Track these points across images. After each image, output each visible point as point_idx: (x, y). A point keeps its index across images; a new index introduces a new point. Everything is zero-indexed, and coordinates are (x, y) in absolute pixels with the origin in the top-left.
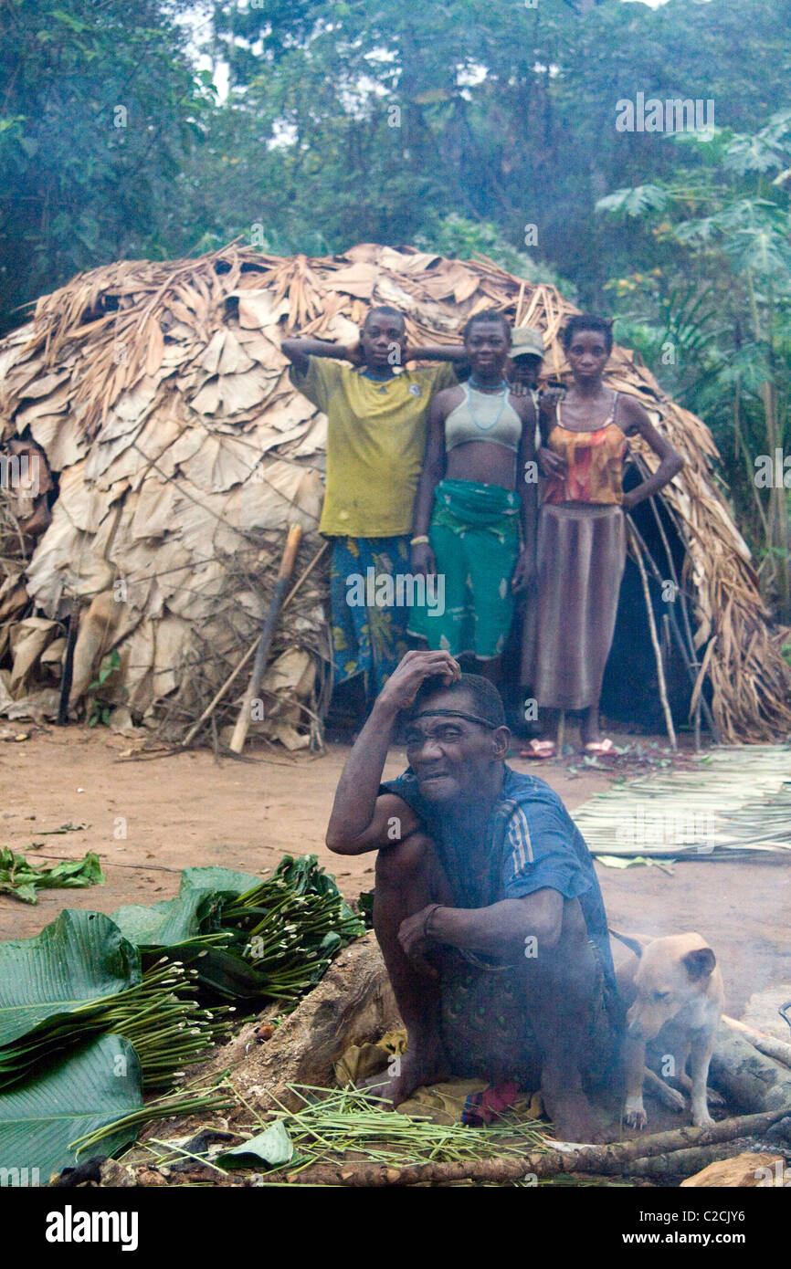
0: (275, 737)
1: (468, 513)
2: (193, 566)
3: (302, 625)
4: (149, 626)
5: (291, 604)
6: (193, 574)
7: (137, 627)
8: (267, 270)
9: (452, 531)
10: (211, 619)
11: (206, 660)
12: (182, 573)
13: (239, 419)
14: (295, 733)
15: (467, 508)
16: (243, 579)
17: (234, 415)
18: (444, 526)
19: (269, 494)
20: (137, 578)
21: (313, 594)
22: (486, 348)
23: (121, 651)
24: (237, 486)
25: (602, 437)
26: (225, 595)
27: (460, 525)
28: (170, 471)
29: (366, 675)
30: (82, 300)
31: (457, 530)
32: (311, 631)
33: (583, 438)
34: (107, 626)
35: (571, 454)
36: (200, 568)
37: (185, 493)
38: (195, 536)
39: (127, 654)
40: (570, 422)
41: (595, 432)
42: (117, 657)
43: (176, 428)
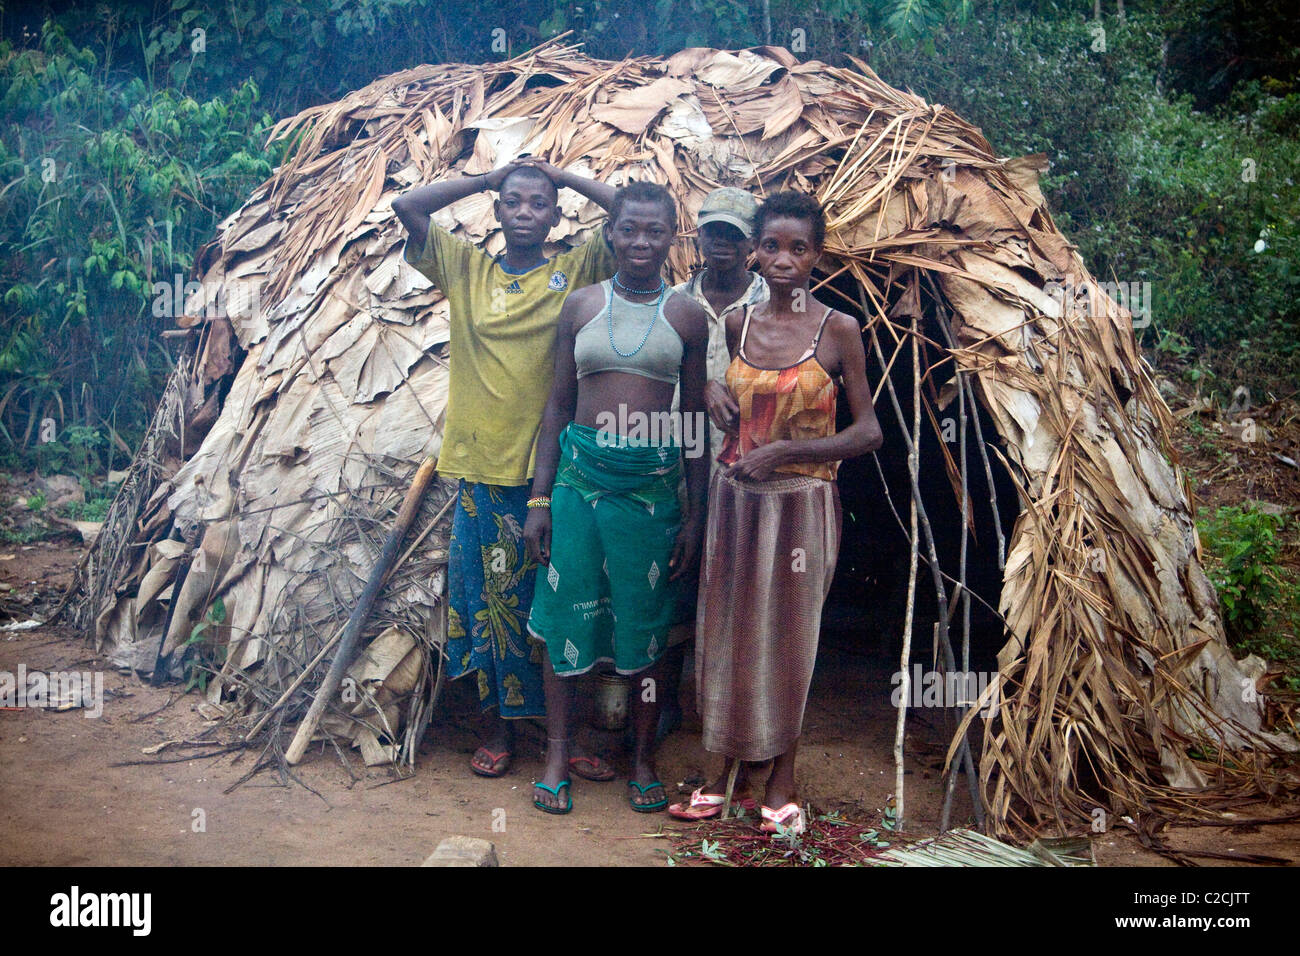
0: (355, 745)
1: (600, 475)
2: (313, 501)
3: (415, 596)
4: (260, 571)
5: (406, 566)
6: (309, 511)
7: (248, 569)
8: (561, 83)
9: (581, 497)
10: (314, 575)
11: (297, 629)
12: (296, 509)
13: (412, 303)
14: (377, 743)
15: (600, 469)
16: (356, 526)
17: (407, 298)
18: (570, 488)
19: (415, 411)
20: (259, 508)
21: (435, 555)
22: (641, 240)
23: (227, 600)
24: (381, 397)
25: (792, 380)
26: (332, 545)
27: (590, 490)
28: (320, 369)
29: (481, 675)
30: (329, 123)
31: (588, 496)
32: (421, 605)
33: (766, 378)
34: (219, 564)
35: (745, 400)
36: (319, 503)
37: (329, 401)
38: (324, 459)
39: (233, 605)
40: (756, 351)
41: (783, 371)
42: (222, 608)
43: (345, 308)
